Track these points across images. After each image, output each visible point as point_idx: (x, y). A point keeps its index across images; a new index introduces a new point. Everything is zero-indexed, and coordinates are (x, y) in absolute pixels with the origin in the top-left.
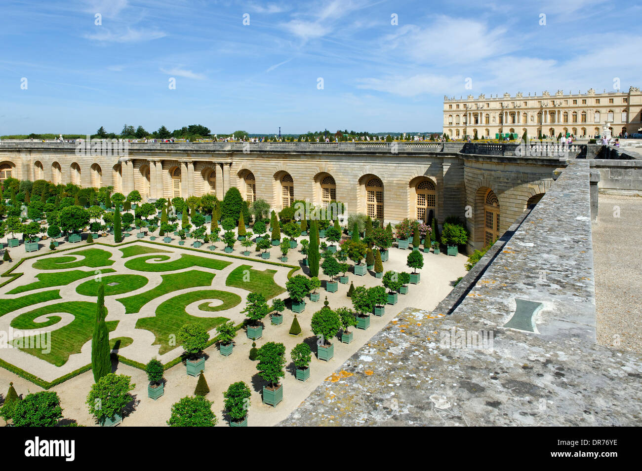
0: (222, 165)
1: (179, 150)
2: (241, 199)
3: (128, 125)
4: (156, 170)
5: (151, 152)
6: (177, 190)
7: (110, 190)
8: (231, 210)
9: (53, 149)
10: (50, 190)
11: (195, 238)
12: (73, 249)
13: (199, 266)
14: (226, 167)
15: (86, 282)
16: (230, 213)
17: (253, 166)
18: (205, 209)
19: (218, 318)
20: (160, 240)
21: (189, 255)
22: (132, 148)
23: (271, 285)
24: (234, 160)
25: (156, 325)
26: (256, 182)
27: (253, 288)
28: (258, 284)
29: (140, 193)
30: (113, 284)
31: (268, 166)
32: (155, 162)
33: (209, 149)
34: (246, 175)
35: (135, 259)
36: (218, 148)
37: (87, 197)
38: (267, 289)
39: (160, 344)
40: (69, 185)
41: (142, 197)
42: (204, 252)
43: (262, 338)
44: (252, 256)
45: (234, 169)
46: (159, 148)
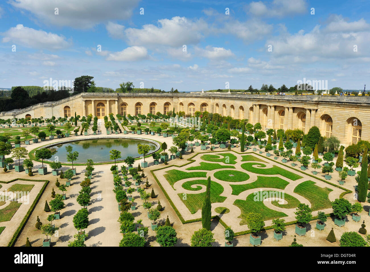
0: (310, 110)
1: (285, 100)
2: (320, 135)
3: (265, 84)
4: (271, 111)
5: (269, 100)
6: (282, 124)
7: (246, 121)
8: (312, 142)
9: (223, 97)
10: (220, 119)
11: (284, 156)
12: (220, 151)
13: (281, 175)
14: (313, 112)
15: (219, 171)
16: (311, 144)
17: (332, 112)
18: (295, 139)
19: (281, 213)
20: (265, 154)
21: (278, 167)
22: (260, 98)
23: (325, 200)
24: (319, 108)
25: (244, 206)
26: (333, 124)
27: (311, 199)
28: (315, 197)
29: (261, 124)
30: (231, 175)
31: (343, 113)
32: (271, 107)
33: (303, 100)
34: (327, 118)
35: (247, 163)
36: (309, 99)
37: (234, 124)
38: (320, 202)
39: (242, 218)
40: (228, 117)
41: (262, 127)
42: (288, 167)
43: (305, 236)
44: (318, 176)
45: (318, 114)
46: (273, 98)
